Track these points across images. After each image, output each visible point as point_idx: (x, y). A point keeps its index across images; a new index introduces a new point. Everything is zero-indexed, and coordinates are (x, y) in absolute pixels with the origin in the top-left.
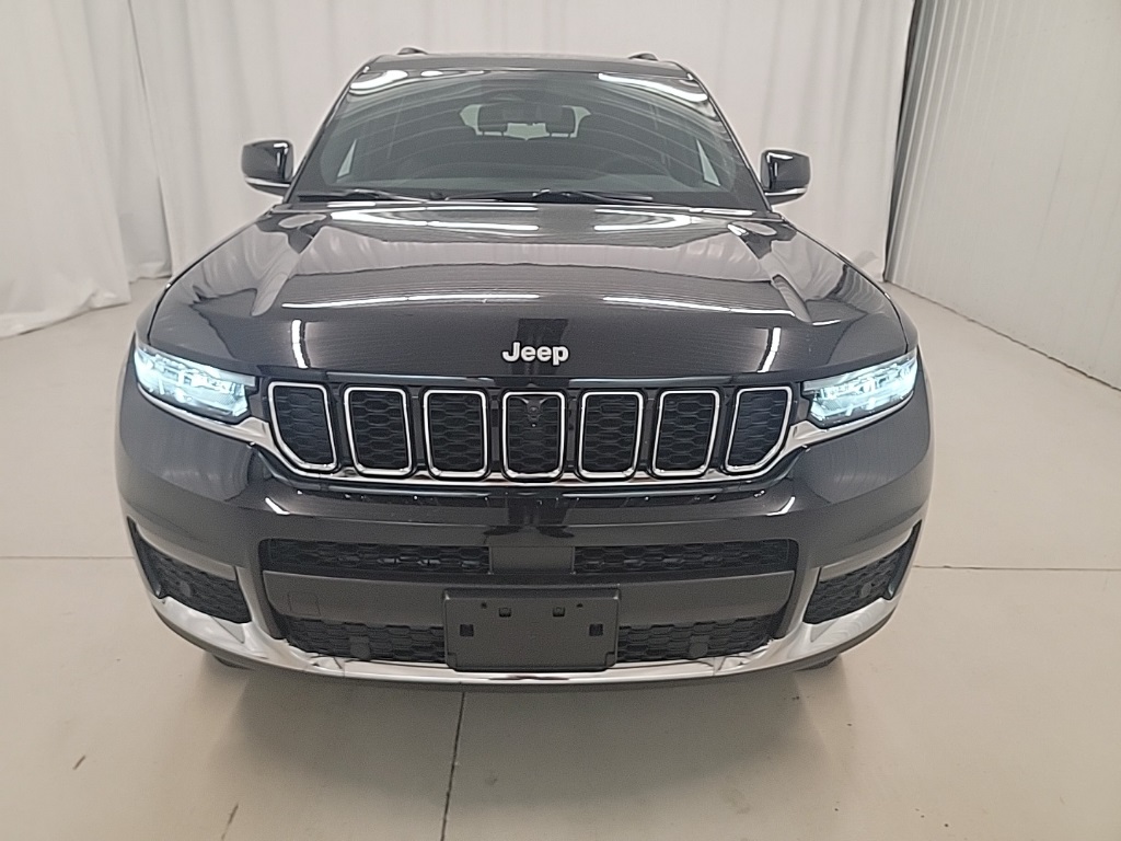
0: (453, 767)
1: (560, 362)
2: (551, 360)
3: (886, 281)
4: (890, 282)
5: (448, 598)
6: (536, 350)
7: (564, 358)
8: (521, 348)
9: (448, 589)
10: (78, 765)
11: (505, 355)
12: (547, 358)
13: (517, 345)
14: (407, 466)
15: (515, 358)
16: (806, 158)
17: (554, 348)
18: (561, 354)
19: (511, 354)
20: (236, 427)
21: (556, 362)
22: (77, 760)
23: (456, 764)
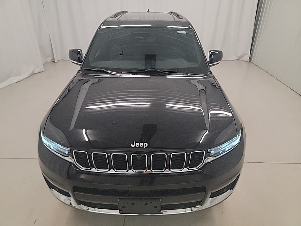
0: (124, 224)
1: (146, 147)
2: (143, 146)
3: (249, 61)
4: (251, 62)
5: (119, 201)
6: (140, 144)
7: (146, 146)
8: (136, 143)
9: (119, 198)
10: (35, 222)
11: (132, 145)
12: (142, 146)
13: (135, 142)
14: (108, 169)
15: (134, 146)
16: (222, 51)
17: (144, 143)
18: (146, 145)
19: (133, 145)
20: (65, 157)
21: (144, 147)
22: (35, 221)
23: (125, 223)
